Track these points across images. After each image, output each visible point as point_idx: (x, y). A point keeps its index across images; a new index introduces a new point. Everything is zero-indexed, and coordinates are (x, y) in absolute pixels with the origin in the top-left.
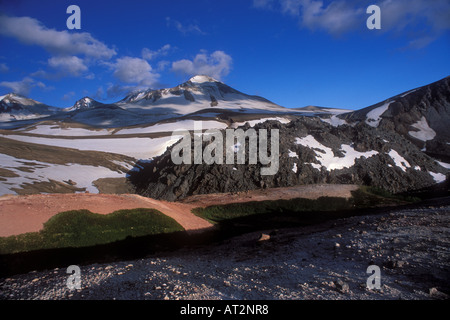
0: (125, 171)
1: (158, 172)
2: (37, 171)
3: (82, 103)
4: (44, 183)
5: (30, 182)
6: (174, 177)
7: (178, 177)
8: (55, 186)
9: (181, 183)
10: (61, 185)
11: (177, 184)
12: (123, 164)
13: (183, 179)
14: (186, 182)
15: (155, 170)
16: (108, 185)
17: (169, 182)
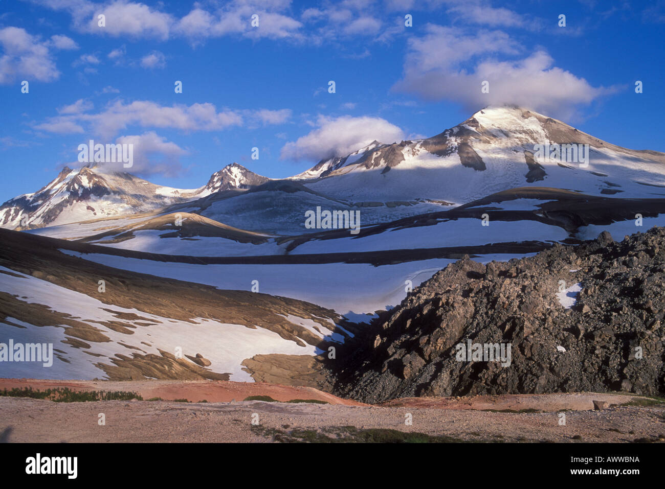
0: (312, 340)
1: (384, 346)
2: (139, 331)
3: (223, 177)
4: (151, 357)
5: (128, 353)
6: (419, 362)
7: (429, 362)
8: (170, 365)
9: (435, 377)
10: (182, 364)
11: (426, 377)
12: (309, 325)
13: (439, 367)
14: (445, 376)
15: (378, 341)
16: (275, 370)
17: (407, 372)
